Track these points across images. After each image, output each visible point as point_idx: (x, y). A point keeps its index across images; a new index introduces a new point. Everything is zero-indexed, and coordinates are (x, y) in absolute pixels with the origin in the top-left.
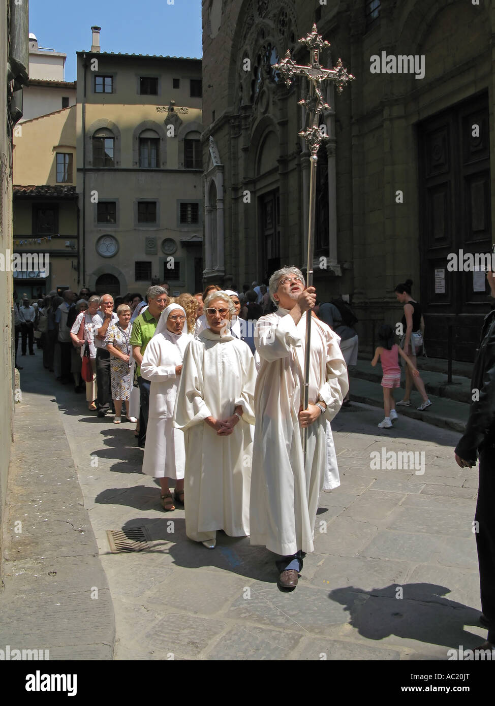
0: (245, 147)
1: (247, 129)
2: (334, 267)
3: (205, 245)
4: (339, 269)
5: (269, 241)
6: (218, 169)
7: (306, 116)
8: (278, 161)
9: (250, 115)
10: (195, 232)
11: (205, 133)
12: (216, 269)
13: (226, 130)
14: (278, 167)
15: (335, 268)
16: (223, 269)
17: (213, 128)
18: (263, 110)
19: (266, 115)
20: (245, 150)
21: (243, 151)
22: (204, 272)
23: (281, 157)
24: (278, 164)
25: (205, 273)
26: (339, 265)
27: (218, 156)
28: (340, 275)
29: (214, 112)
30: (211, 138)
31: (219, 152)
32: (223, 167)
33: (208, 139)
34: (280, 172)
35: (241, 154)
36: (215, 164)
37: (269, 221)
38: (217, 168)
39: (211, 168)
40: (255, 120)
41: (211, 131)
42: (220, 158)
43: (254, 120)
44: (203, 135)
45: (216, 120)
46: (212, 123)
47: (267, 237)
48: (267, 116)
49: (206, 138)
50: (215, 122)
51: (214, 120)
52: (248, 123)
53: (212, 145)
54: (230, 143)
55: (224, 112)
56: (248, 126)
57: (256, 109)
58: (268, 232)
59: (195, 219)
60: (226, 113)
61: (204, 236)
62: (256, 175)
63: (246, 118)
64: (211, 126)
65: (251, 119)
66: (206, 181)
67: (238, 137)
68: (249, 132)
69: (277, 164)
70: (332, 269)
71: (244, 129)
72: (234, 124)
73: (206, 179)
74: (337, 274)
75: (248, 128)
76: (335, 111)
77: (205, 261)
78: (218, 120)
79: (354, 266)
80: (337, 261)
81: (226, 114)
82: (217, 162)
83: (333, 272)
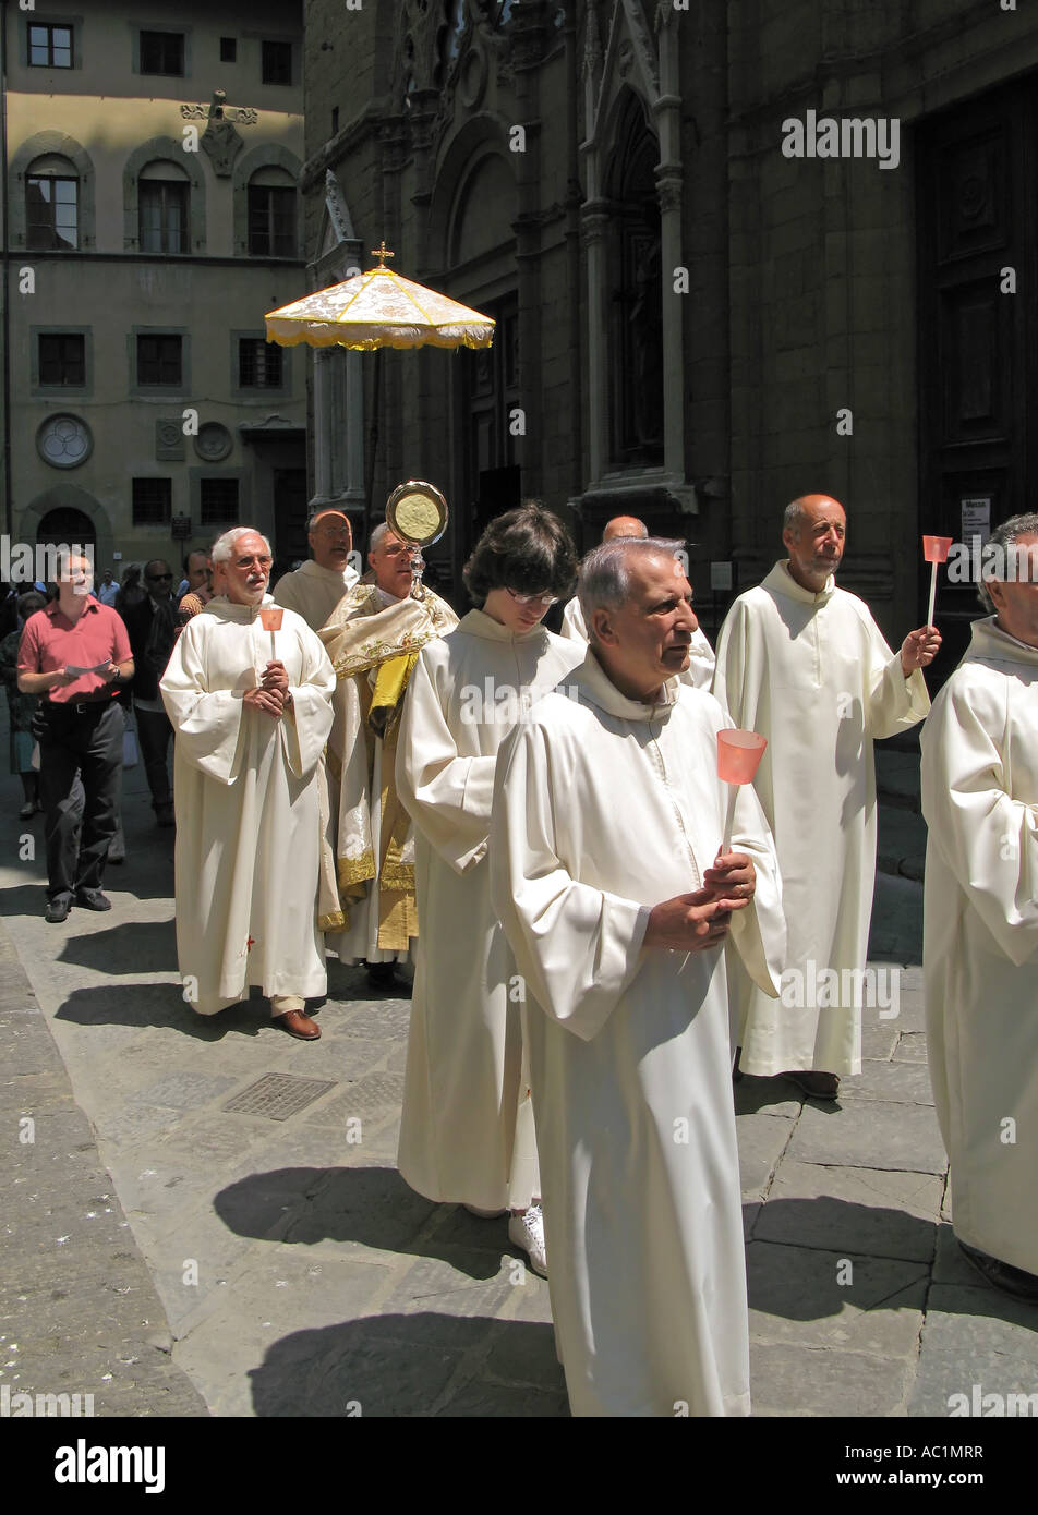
0: (422, 194)
1: (425, 150)
2: (677, 491)
3: (312, 437)
4: (691, 496)
5: (483, 427)
6: (349, 251)
7: (597, 111)
8: (515, 226)
9: (434, 115)
10: (273, 407)
11: (313, 163)
12: (345, 495)
13: (369, 153)
14: (515, 239)
15: (682, 494)
16: (361, 495)
17: (335, 149)
18: (469, 102)
19: (479, 114)
20: (422, 202)
21: (415, 204)
22: (311, 503)
23: (522, 216)
24: (514, 235)
25: (315, 507)
26: (692, 487)
27: (347, 219)
28: (695, 512)
29: (336, 112)
30: (330, 175)
31: (350, 209)
32: (361, 245)
33: (321, 178)
34: (519, 255)
35: (409, 212)
36: (341, 239)
37: (481, 378)
38: (347, 248)
39: (329, 248)
40: (448, 127)
41: (328, 157)
42: (354, 224)
43: (446, 126)
44: (307, 170)
45: (341, 131)
46: (333, 137)
47: (477, 416)
48: (483, 117)
49: (315, 174)
50: (339, 134)
51: (336, 130)
52: (427, 136)
53: (332, 193)
54: (382, 186)
55: (364, 109)
56: (429, 144)
57: (450, 100)
58: (480, 406)
59: (275, 378)
60: (369, 111)
61: (310, 415)
62: (449, 264)
63: (424, 122)
64: (329, 146)
65: (436, 125)
66: (316, 280)
67: (400, 172)
68: (432, 157)
69: (510, 234)
70: (674, 496)
71: (417, 149)
72: (392, 140)
73: (317, 274)
74: (686, 510)
75: (430, 147)
76: (681, 94)
77: (313, 476)
78: (349, 129)
79: (733, 489)
80: (683, 475)
81: (371, 115)
82: (345, 234)
83: (675, 504)
